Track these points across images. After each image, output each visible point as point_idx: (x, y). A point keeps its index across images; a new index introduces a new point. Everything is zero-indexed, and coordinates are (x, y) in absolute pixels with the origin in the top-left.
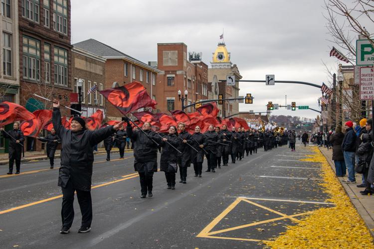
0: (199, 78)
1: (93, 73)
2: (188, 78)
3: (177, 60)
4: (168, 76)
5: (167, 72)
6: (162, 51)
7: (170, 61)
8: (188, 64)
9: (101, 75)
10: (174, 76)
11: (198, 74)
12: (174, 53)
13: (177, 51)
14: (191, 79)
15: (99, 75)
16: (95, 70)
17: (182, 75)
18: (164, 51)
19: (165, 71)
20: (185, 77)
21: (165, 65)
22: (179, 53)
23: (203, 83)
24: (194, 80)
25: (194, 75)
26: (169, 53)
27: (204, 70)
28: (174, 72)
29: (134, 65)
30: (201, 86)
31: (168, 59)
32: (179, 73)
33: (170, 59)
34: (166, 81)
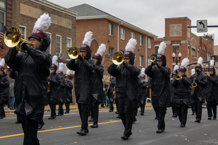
0: (204, 49)
1: (56, 25)
2: (192, 47)
3: (181, 31)
4: (174, 45)
5: (173, 42)
6: (169, 24)
7: (175, 33)
8: (192, 35)
9: (70, 29)
10: (178, 45)
11: (202, 45)
12: (178, 26)
13: (181, 25)
14: (195, 48)
15: (65, 28)
16: (58, 22)
17: (186, 44)
18: (170, 25)
19: (171, 41)
20: (189, 46)
21: (171, 36)
22: (183, 26)
23: (209, 53)
24: (198, 50)
25: (199, 45)
26: (174, 26)
27: (210, 43)
28: (179, 42)
29: (122, 26)
30: (206, 55)
31: (173, 31)
32: (182, 42)
33: (176, 31)
34: (172, 49)
